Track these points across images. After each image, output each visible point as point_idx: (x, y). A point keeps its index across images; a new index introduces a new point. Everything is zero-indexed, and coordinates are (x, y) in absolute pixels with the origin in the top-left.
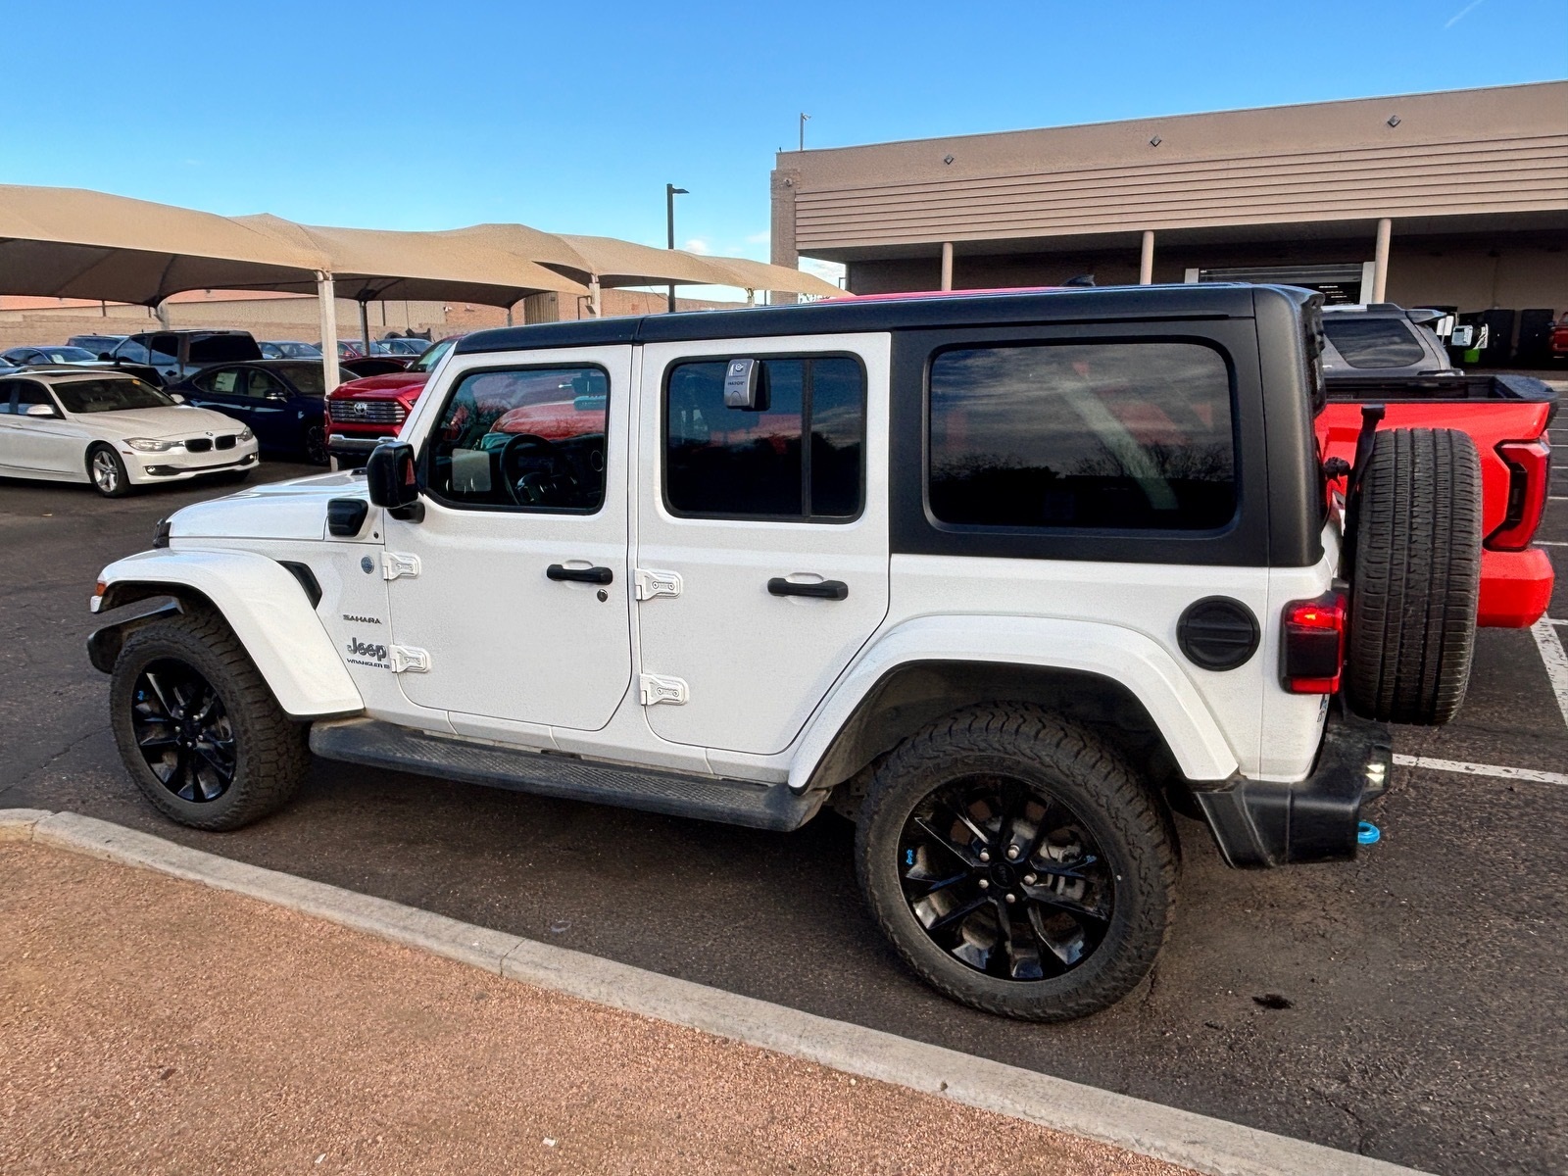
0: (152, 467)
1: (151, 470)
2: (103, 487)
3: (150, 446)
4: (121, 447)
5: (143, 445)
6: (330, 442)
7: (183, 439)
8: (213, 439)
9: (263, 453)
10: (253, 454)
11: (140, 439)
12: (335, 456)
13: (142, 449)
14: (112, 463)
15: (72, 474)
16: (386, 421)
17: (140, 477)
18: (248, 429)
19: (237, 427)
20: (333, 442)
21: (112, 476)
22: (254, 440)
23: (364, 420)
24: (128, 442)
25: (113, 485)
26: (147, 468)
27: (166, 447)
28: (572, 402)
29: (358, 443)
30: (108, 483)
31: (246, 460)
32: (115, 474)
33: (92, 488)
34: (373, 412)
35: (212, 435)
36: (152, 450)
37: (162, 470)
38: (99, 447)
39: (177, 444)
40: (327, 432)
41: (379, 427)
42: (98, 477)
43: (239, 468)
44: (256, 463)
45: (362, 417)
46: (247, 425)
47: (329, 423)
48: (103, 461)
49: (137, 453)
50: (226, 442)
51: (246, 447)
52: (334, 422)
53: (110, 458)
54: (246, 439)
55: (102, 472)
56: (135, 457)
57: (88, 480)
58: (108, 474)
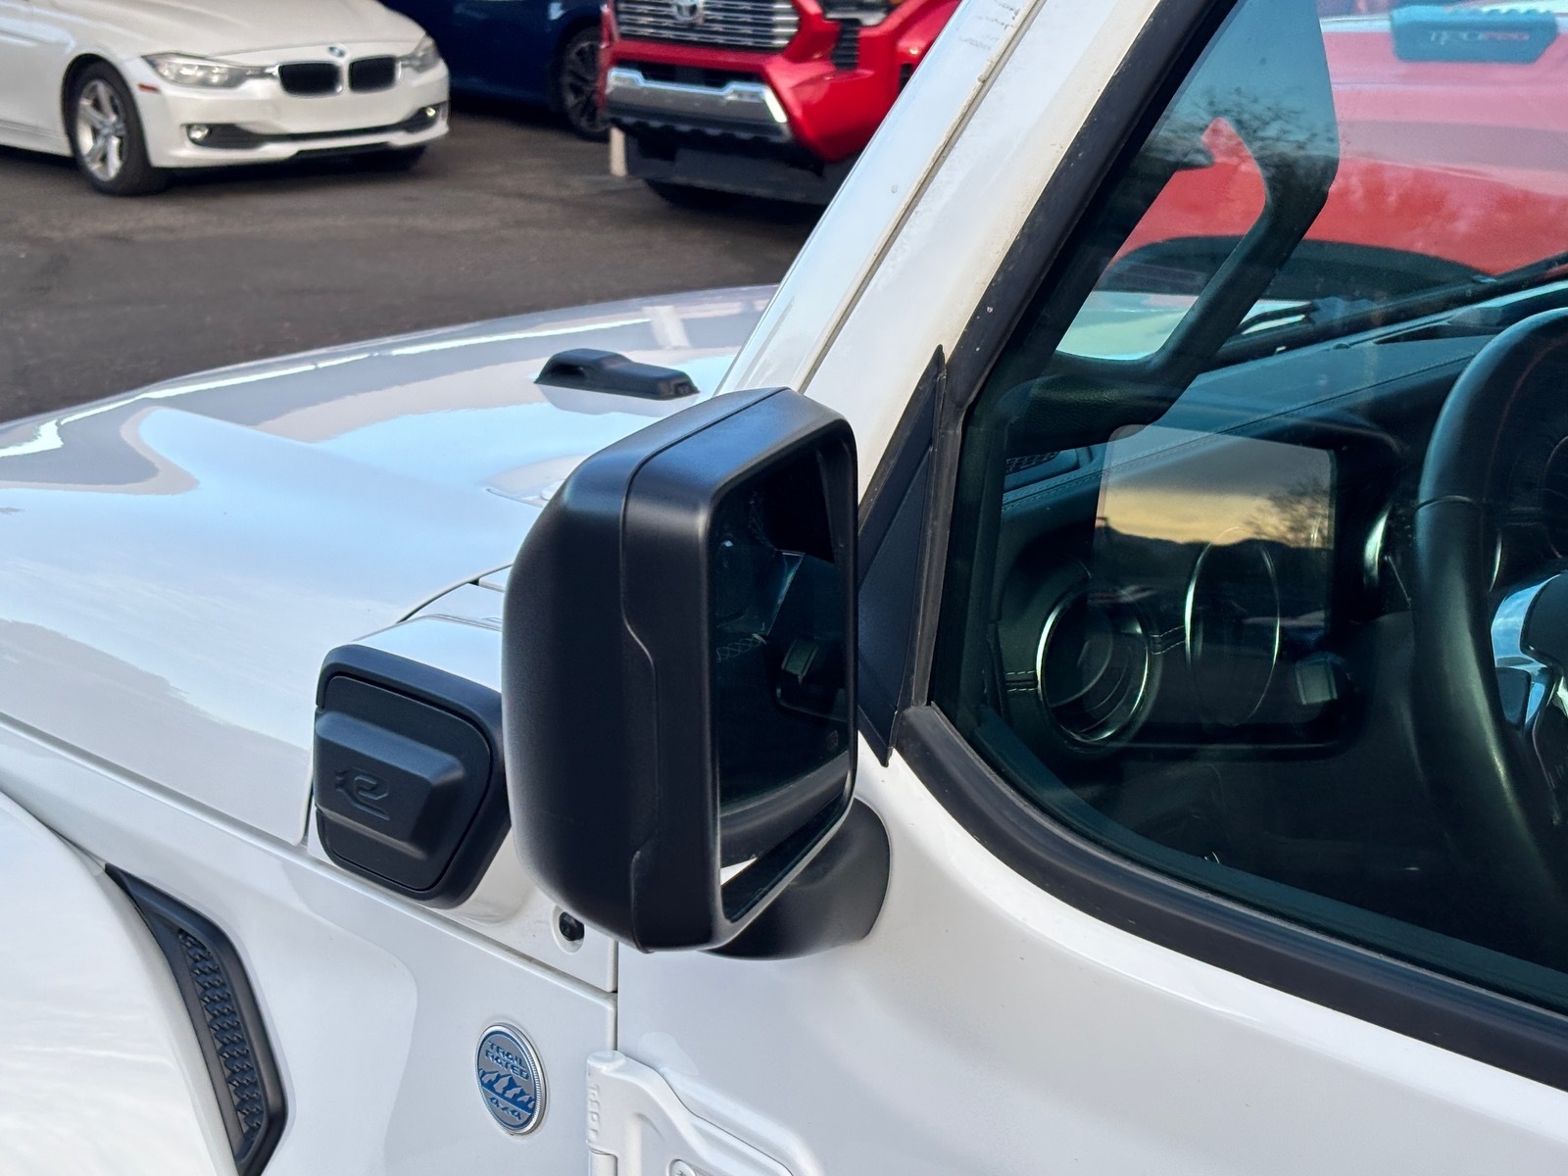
0: (200, 126)
1: (198, 135)
2: (95, 167)
3: (200, 74)
4: (136, 72)
5: (185, 71)
6: (608, 91)
7: (273, 62)
8: (343, 63)
9: (461, 103)
10: (436, 107)
11: (179, 55)
12: (622, 127)
13: (179, 80)
14: (116, 110)
15: (34, 132)
16: (749, 42)
17: (173, 150)
18: (429, 42)
19: (402, 37)
20: (617, 89)
21: (115, 142)
22: (440, 71)
23: (694, 37)
24: (152, 61)
25: (115, 164)
26: (189, 127)
27: (235, 78)
28: (1380, 24)
29: (676, 96)
30: (104, 159)
31: (418, 121)
32: (120, 138)
33: (69, 166)
34: (719, 16)
35: (342, 54)
36: (204, 83)
37: (222, 134)
38: (92, 69)
39: (261, 73)
40: (604, 58)
41: (732, 58)
42: (86, 142)
43: (400, 140)
44: (440, 129)
45: (691, 27)
46: (430, 33)
47: (610, 38)
48: (97, 105)
49: (169, 91)
50: (373, 74)
51: (421, 87)
52: (624, 36)
53: (112, 99)
54: (422, 66)
55: (96, 133)
56: (164, 101)
57: (63, 148)
58: (107, 137)
